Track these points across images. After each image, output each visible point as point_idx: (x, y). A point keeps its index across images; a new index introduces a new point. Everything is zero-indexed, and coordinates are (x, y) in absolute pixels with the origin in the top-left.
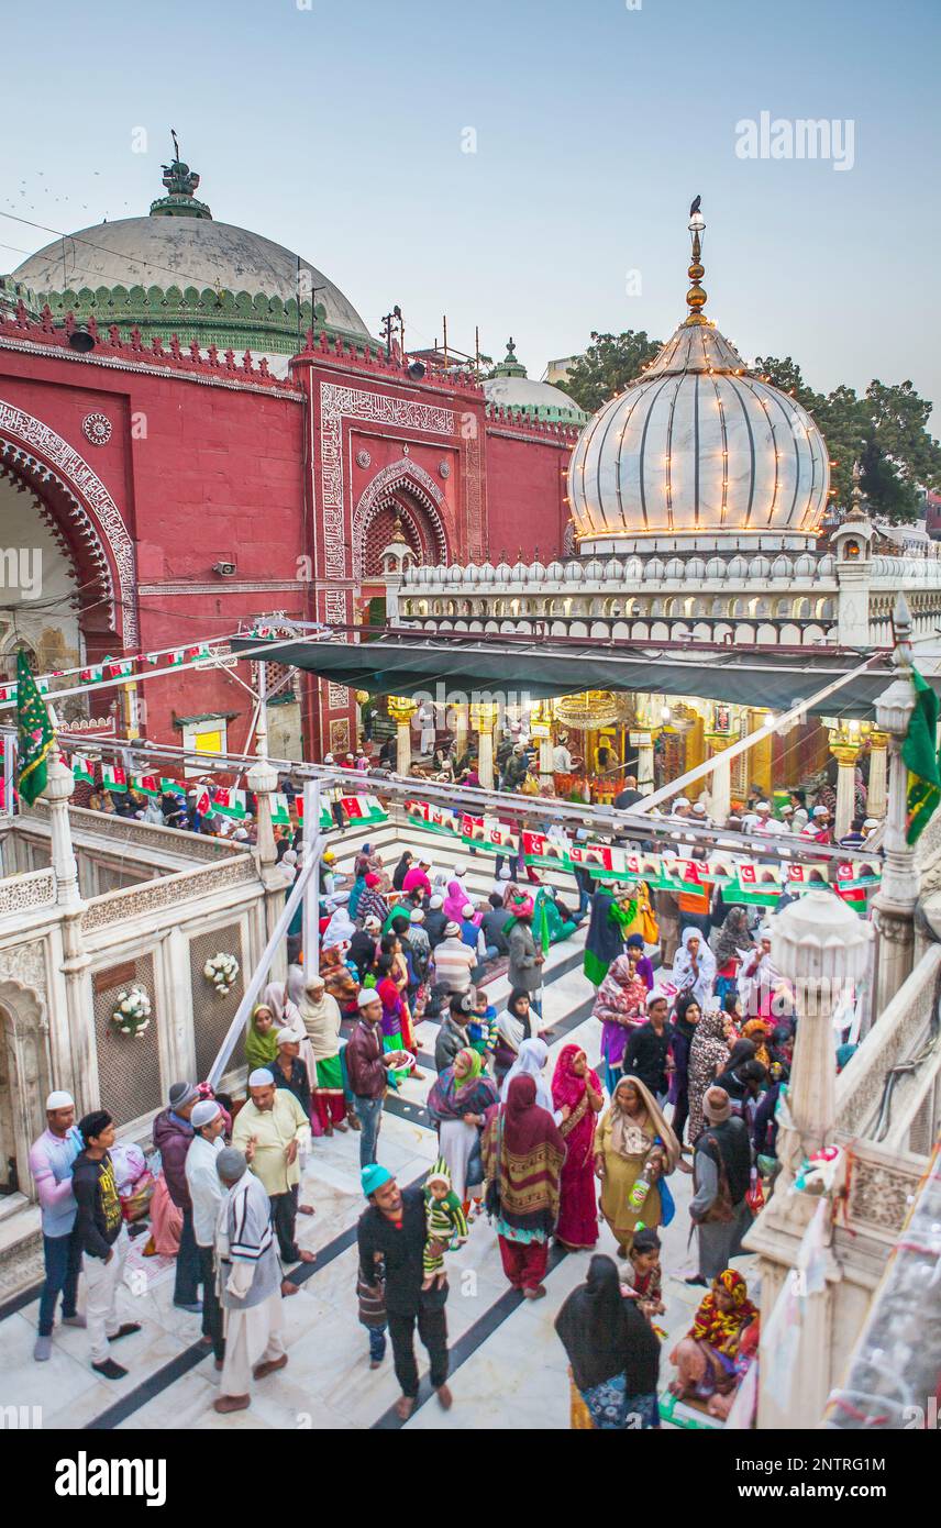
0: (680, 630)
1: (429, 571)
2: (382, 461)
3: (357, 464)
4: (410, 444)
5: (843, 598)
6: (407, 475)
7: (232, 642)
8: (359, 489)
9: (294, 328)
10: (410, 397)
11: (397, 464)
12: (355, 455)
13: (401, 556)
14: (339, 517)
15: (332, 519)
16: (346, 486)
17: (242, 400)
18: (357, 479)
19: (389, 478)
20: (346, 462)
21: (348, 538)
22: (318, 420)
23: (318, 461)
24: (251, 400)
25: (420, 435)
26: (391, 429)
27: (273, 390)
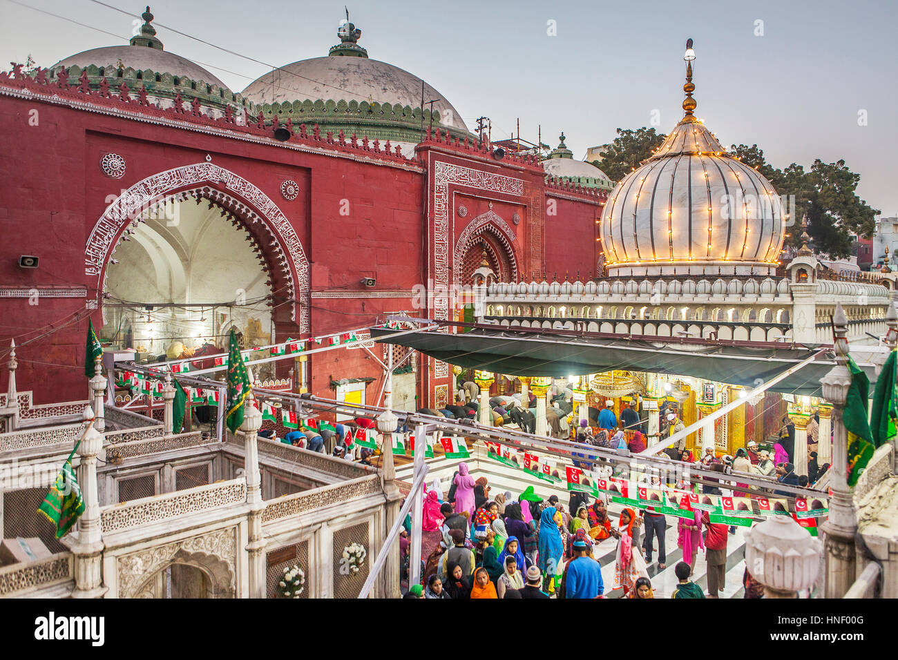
0: (678, 329)
1: (504, 286)
2: (475, 213)
3: (458, 214)
4: (493, 201)
5: (795, 309)
6: (491, 222)
7: (371, 330)
8: (459, 231)
9: (419, 126)
10: (495, 171)
11: (484, 216)
12: (457, 209)
13: (486, 275)
14: (445, 249)
15: (440, 250)
16: (450, 229)
17: (383, 172)
18: (457, 225)
19: (479, 224)
20: (450, 213)
21: (451, 263)
22: (432, 185)
23: (432, 211)
24: (389, 172)
25: (500, 196)
26: (481, 192)
27: (404, 166)
